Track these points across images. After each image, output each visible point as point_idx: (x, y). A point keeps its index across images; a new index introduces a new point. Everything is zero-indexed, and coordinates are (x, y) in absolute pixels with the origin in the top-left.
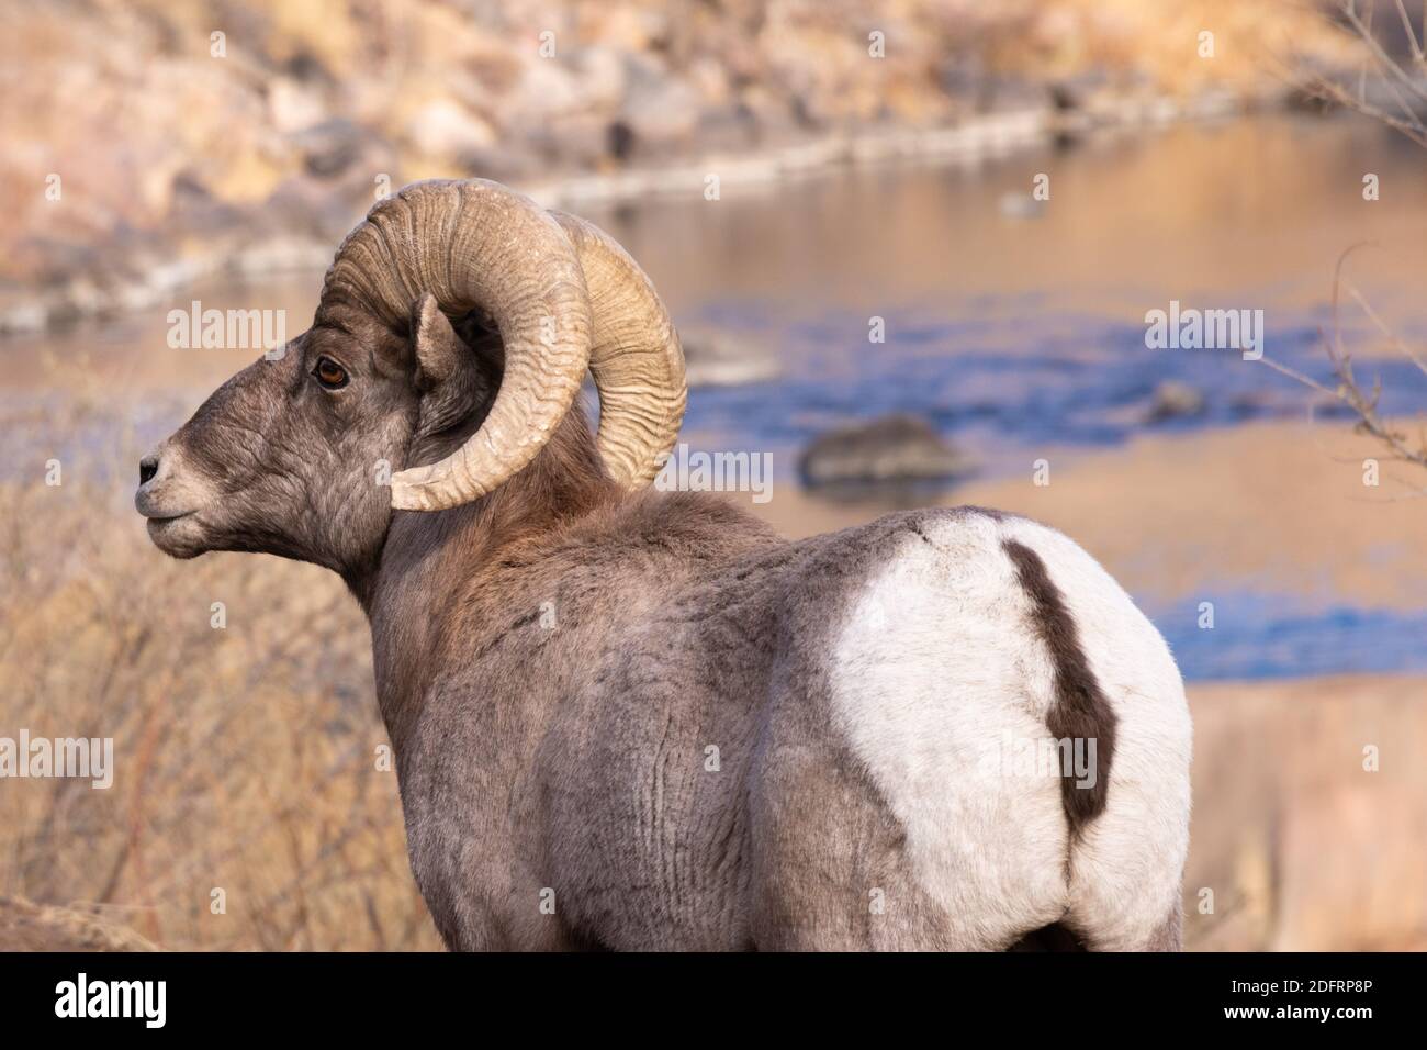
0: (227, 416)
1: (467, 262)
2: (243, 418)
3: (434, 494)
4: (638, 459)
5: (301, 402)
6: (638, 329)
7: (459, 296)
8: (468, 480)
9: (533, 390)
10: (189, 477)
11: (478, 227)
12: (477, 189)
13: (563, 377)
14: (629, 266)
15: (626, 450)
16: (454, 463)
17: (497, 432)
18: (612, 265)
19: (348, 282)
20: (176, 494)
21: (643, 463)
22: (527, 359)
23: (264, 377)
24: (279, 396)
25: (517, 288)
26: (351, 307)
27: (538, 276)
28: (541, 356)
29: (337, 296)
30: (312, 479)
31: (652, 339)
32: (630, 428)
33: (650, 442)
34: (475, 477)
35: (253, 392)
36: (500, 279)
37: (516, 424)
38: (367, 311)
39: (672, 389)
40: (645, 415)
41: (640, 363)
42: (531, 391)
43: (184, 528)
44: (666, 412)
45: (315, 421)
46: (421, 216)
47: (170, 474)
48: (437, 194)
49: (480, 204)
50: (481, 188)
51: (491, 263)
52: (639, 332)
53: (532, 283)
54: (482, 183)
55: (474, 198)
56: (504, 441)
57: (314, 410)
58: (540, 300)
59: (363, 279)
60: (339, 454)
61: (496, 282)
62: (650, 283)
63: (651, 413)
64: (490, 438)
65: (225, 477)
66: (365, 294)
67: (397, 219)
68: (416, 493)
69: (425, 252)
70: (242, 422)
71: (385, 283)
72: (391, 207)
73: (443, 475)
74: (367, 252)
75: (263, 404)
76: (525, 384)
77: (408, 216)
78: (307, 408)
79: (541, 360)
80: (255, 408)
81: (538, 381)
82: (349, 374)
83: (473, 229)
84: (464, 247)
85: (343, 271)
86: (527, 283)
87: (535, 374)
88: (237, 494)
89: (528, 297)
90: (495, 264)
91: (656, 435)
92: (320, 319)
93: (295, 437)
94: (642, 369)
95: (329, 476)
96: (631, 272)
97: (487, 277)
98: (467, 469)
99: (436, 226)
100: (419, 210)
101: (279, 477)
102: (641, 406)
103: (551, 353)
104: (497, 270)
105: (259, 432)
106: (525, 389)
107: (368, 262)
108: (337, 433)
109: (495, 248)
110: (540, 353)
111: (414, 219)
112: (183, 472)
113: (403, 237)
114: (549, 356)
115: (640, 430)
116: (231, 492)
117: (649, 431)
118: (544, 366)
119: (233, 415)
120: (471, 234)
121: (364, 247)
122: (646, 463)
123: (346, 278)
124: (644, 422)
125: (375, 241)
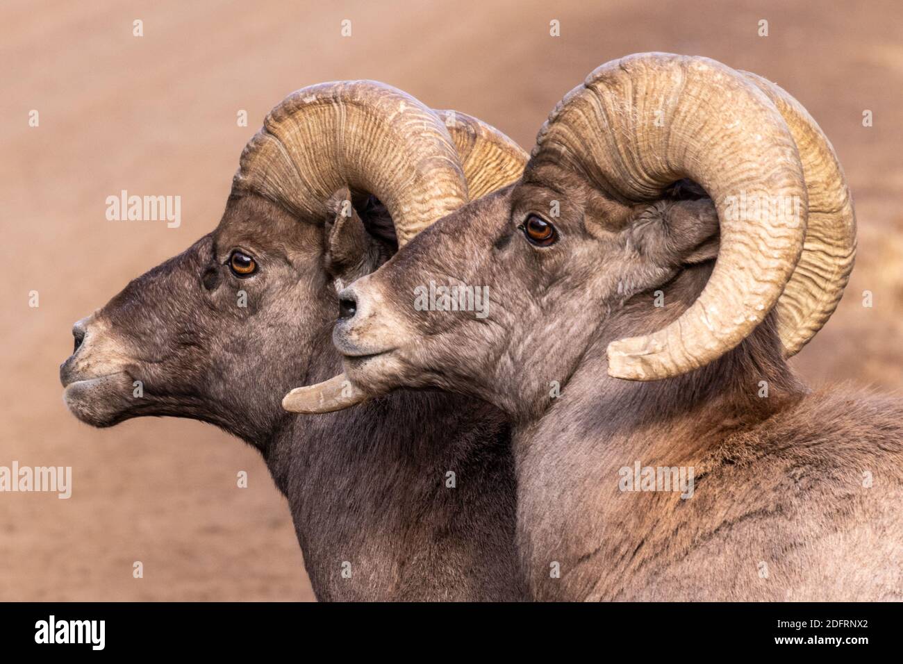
0: (431, 263)
1: (687, 137)
2: (448, 266)
3: (650, 365)
4: (805, 311)
5: (506, 254)
6: (819, 190)
7: (673, 168)
8: (683, 354)
9: (751, 270)
10: (390, 316)
11: (700, 106)
12: (700, 69)
13: (781, 261)
14: (814, 131)
15: (794, 303)
16: (670, 336)
17: (713, 309)
18: (799, 130)
19: (561, 143)
20: (377, 332)
21: (809, 316)
22: (746, 239)
23: (469, 226)
24: (484, 246)
25: (737, 170)
26: (563, 169)
27: (760, 159)
28: (760, 238)
29: (549, 156)
30: (513, 328)
31: (830, 200)
32: (801, 282)
33: (818, 296)
34: (689, 350)
35: (458, 241)
36: (721, 159)
37: (733, 302)
38: (579, 174)
39: (845, 248)
40: (816, 270)
41: (816, 222)
42: (749, 273)
43: (383, 365)
44: (836, 269)
45: (521, 275)
46: (642, 90)
47: (372, 313)
48: (659, 70)
49: (703, 84)
50: (704, 68)
51: (712, 142)
52: (818, 193)
53: (754, 165)
54: (704, 62)
55: (697, 78)
56: (720, 318)
57: (521, 263)
58: (761, 183)
59: (577, 143)
60: (542, 308)
61: (716, 160)
62: (830, 146)
63: (821, 269)
64: (706, 314)
65: (426, 320)
66: (578, 157)
67: (617, 90)
68: (632, 362)
69: (644, 125)
70: (446, 269)
71: (600, 149)
72: (611, 77)
73: (659, 347)
74: (583, 118)
75: (468, 254)
76: (743, 264)
77: (628, 88)
78: (513, 262)
79: (760, 242)
80: (460, 257)
81: (757, 262)
82: (560, 232)
83: (695, 108)
84: (685, 123)
85: (557, 133)
86: (748, 165)
87: (754, 255)
88: (437, 336)
89: (748, 179)
90: (716, 144)
91: (824, 290)
92: (530, 177)
93: (499, 288)
94: (817, 228)
95: (529, 325)
96: (816, 136)
97: (707, 155)
98: (683, 342)
99: (657, 101)
100: (640, 83)
101: (480, 325)
102: (813, 262)
103: (771, 236)
104: (718, 149)
105: (462, 280)
106: (742, 268)
107: (584, 128)
108: (542, 287)
109: (717, 128)
110: (759, 235)
111: (635, 92)
112: (384, 310)
113: (622, 108)
114: (769, 239)
115: (809, 284)
116: (431, 334)
117: (819, 287)
118: (763, 248)
119: (437, 261)
120: (693, 111)
121: (581, 113)
122: (813, 316)
123: (559, 141)
124: (814, 277)
125: (593, 108)
